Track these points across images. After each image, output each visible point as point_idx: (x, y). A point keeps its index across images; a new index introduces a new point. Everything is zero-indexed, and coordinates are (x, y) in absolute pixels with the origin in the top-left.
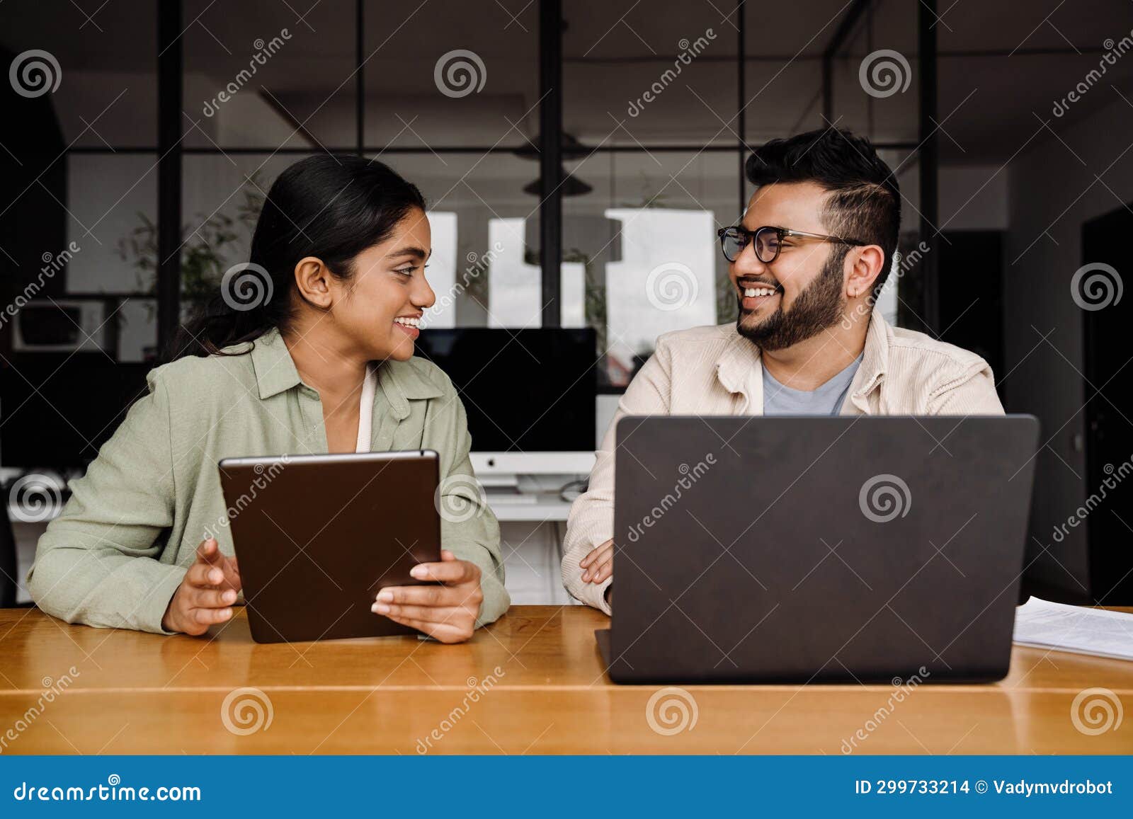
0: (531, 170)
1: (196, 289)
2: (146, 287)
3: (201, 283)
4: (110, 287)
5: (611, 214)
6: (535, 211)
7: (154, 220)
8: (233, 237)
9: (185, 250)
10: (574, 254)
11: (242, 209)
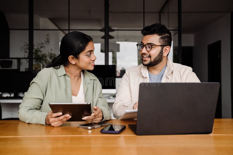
0: (103, 34)
1: (36, 57)
2: (26, 57)
3: (37, 56)
4: (19, 56)
5: (117, 43)
6: (104, 42)
7: (28, 43)
8: (44, 47)
9: (34, 49)
10: (111, 51)
11: (45, 41)
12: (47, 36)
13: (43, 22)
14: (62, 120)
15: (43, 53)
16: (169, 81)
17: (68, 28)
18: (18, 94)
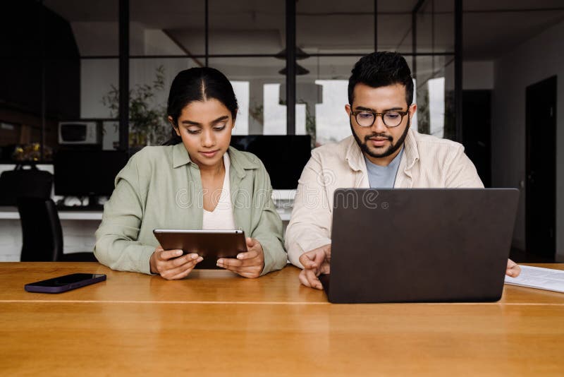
0: (282, 63)
1: (136, 117)
2: (115, 116)
3: (138, 115)
5: (318, 82)
6: (284, 82)
7: (117, 88)
8: (152, 95)
9: (131, 100)
11: (156, 82)
12: (159, 70)
13: (151, 38)
14: (182, 265)
15: (149, 110)
16: (410, 185)
17: (204, 53)
18: (98, 200)
